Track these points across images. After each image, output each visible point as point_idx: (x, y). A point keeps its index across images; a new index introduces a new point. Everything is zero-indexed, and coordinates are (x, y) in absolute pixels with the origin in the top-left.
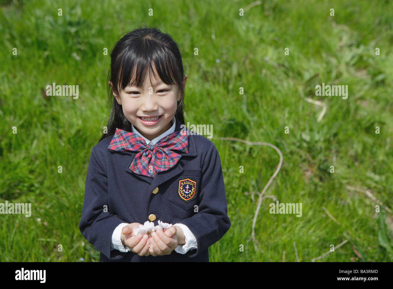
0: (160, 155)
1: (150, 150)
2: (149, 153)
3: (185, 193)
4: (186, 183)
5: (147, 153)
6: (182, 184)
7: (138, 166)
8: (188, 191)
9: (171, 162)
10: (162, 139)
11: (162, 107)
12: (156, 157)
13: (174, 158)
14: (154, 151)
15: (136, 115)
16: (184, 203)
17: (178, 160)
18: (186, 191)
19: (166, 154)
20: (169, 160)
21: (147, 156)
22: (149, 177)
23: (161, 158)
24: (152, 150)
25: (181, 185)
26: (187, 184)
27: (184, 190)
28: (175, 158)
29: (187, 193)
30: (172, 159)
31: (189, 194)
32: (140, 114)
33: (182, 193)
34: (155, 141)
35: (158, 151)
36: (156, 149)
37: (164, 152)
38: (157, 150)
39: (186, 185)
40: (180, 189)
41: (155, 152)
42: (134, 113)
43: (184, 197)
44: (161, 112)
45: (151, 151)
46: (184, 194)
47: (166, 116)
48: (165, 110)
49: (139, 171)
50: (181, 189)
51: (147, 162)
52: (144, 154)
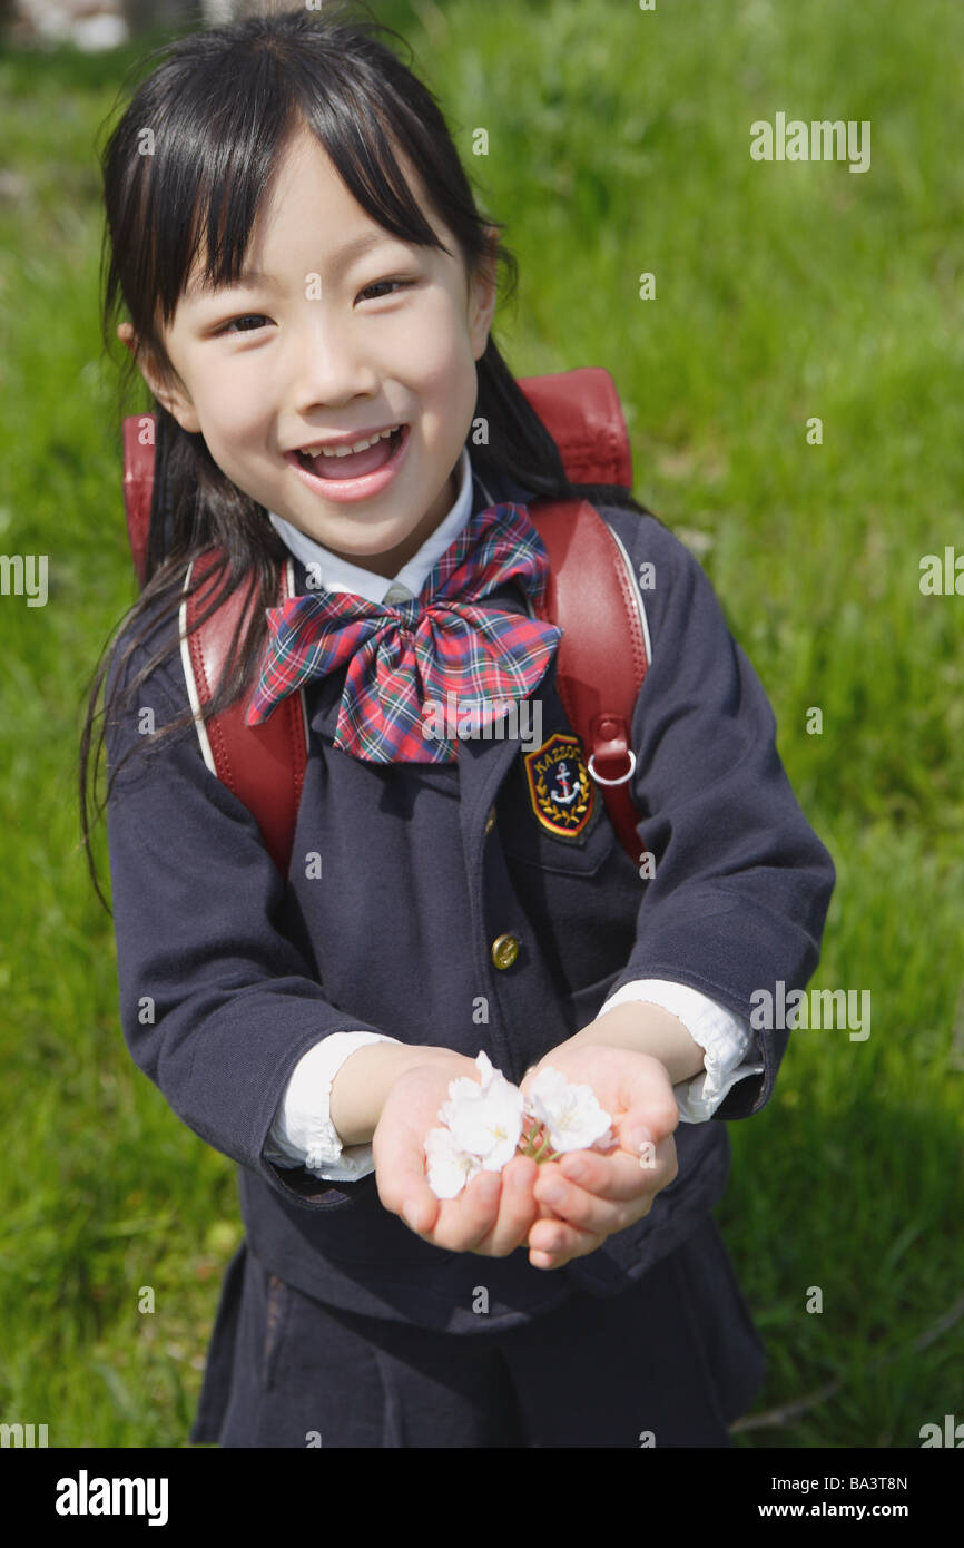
0: (453, 642)
1: (405, 629)
2: (401, 643)
3: (561, 807)
4: (553, 757)
5: (395, 645)
6: (539, 767)
7: (368, 722)
8: (571, 791)
9: (515, 668)
10: (444, 556)
11: (397, 379)
12: (436, 658)
13: (525, 650)
14: (422, 629)
15: (277, 446)
16: (570, 851)
17: (549, 653)
18: (561, 794)
19: (485, 637)
20: (503, 664)
21: (396, 662)
22: (436, 765)
23: (461, 654)
24: (413, 628)
25: (536, 775)
26: (559, 762)
27: (554, 794)
28: (532, 646)
29: (567, 799)
30: (518, 655)
31: (575, 803)
32: (297, 432)
33: (548, 810)
34: (412, 578)
35: (440, 627)
36: (430, 617)
37: (473, 624)
38: (435, 619)
39: (554, 770)
40: (538, 796)
41: (427, 632)
42: (263, 434)
43: (560, 823)
44: (396, 403)
45: (410, 630)
46: (560, 812)
47: (428, 425)
48: (418, 392)
49: (384, 747)
50: (541, 790)
51: (407, 692)
52: (384, 654)
